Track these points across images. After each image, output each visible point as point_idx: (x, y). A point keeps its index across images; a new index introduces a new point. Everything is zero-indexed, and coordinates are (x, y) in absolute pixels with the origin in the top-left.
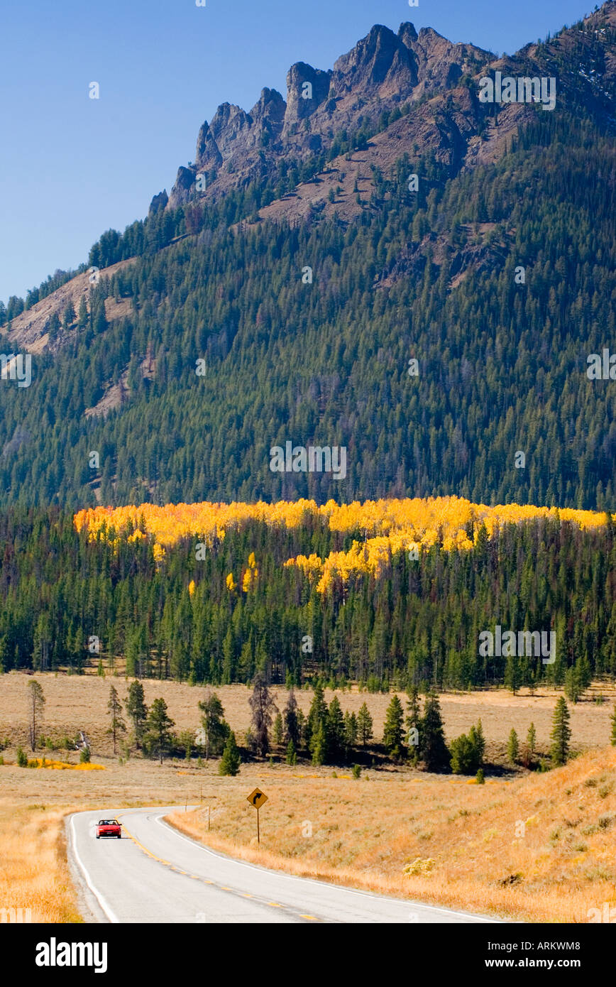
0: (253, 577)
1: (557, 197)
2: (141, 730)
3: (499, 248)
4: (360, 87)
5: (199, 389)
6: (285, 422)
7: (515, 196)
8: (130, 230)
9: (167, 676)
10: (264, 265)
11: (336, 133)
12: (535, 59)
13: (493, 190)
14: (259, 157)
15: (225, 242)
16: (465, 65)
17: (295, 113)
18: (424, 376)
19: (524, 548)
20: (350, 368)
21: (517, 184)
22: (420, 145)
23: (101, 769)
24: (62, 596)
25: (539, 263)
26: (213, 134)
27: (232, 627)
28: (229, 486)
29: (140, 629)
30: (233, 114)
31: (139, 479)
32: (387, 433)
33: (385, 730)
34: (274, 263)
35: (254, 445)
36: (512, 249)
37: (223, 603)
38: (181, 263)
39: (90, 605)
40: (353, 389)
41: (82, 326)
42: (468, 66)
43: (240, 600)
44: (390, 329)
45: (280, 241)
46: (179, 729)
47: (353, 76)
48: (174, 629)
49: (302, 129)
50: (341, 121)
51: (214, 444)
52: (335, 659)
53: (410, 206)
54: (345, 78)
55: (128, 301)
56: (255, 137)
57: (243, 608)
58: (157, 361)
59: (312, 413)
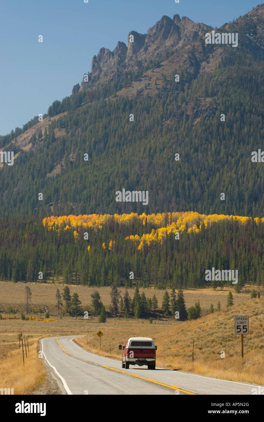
0: (113, 244)
1: (237, 87)
2: (68, 306)
3: (213, 108)
4: (157, 41)
5: (93, 165)
6: (127, 179)
7: (220, 87)
8: (64, 100)
9: (79, 283)
10: (119, 115)
11: (148, 60)
12: (228, 30)
13: (211, 84)
14: (117, 70)
15: (103, 106)
16: (200, 32)
17: (131, 52)
18: (183, 159)
19: (219, 232)
20: (153, 157)
21: (221, 82)
22: (182, 65)
23: (53, 320)
24: (38, 252)
25: (229, 114)
26: (98, 60)
27: (105, 264)
28: (105, 205)
29: (69, 265)
30: (106, 52)
31: (68, 202)
32: (168, 183)
33: (162, 305)
34: (123, 114)
35: (115, 188)
36: (219, 108)
37: (101, 254)
38: (85, 114)
39: (49, 256)
40: (154, 165)
41: (45, 140)
42: (201, 32)
43: (107, 253)
44: (169, 141)
45: (125, 105)
46: (84, 305)
47: (154, 37)
48: (82, 265)
49: (134, 58)
50: (150, 55)
51: (99, 188)
52: (145, 276)
53: (177, 90)
54: (151, 37)
55: (64, 130)
56: (115, 61)
57: (108, 257)
58: (76, 154)
59: (138, 175)
